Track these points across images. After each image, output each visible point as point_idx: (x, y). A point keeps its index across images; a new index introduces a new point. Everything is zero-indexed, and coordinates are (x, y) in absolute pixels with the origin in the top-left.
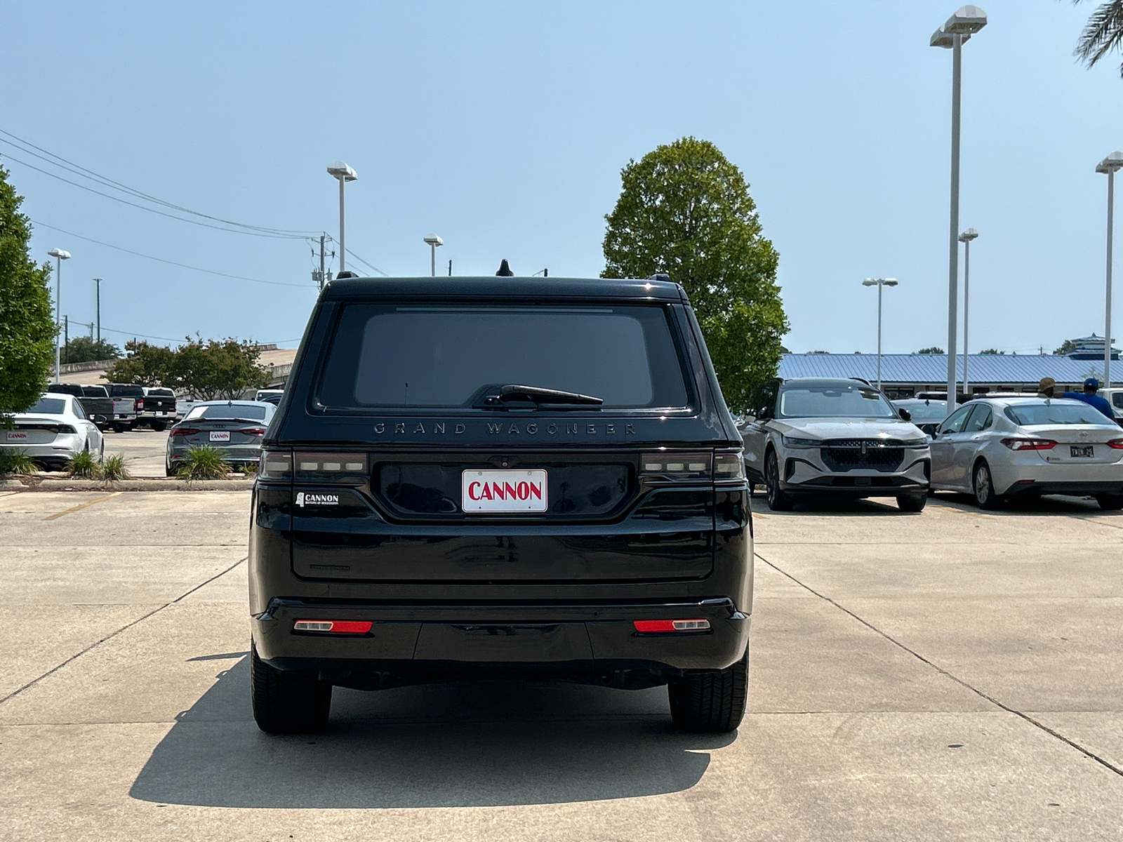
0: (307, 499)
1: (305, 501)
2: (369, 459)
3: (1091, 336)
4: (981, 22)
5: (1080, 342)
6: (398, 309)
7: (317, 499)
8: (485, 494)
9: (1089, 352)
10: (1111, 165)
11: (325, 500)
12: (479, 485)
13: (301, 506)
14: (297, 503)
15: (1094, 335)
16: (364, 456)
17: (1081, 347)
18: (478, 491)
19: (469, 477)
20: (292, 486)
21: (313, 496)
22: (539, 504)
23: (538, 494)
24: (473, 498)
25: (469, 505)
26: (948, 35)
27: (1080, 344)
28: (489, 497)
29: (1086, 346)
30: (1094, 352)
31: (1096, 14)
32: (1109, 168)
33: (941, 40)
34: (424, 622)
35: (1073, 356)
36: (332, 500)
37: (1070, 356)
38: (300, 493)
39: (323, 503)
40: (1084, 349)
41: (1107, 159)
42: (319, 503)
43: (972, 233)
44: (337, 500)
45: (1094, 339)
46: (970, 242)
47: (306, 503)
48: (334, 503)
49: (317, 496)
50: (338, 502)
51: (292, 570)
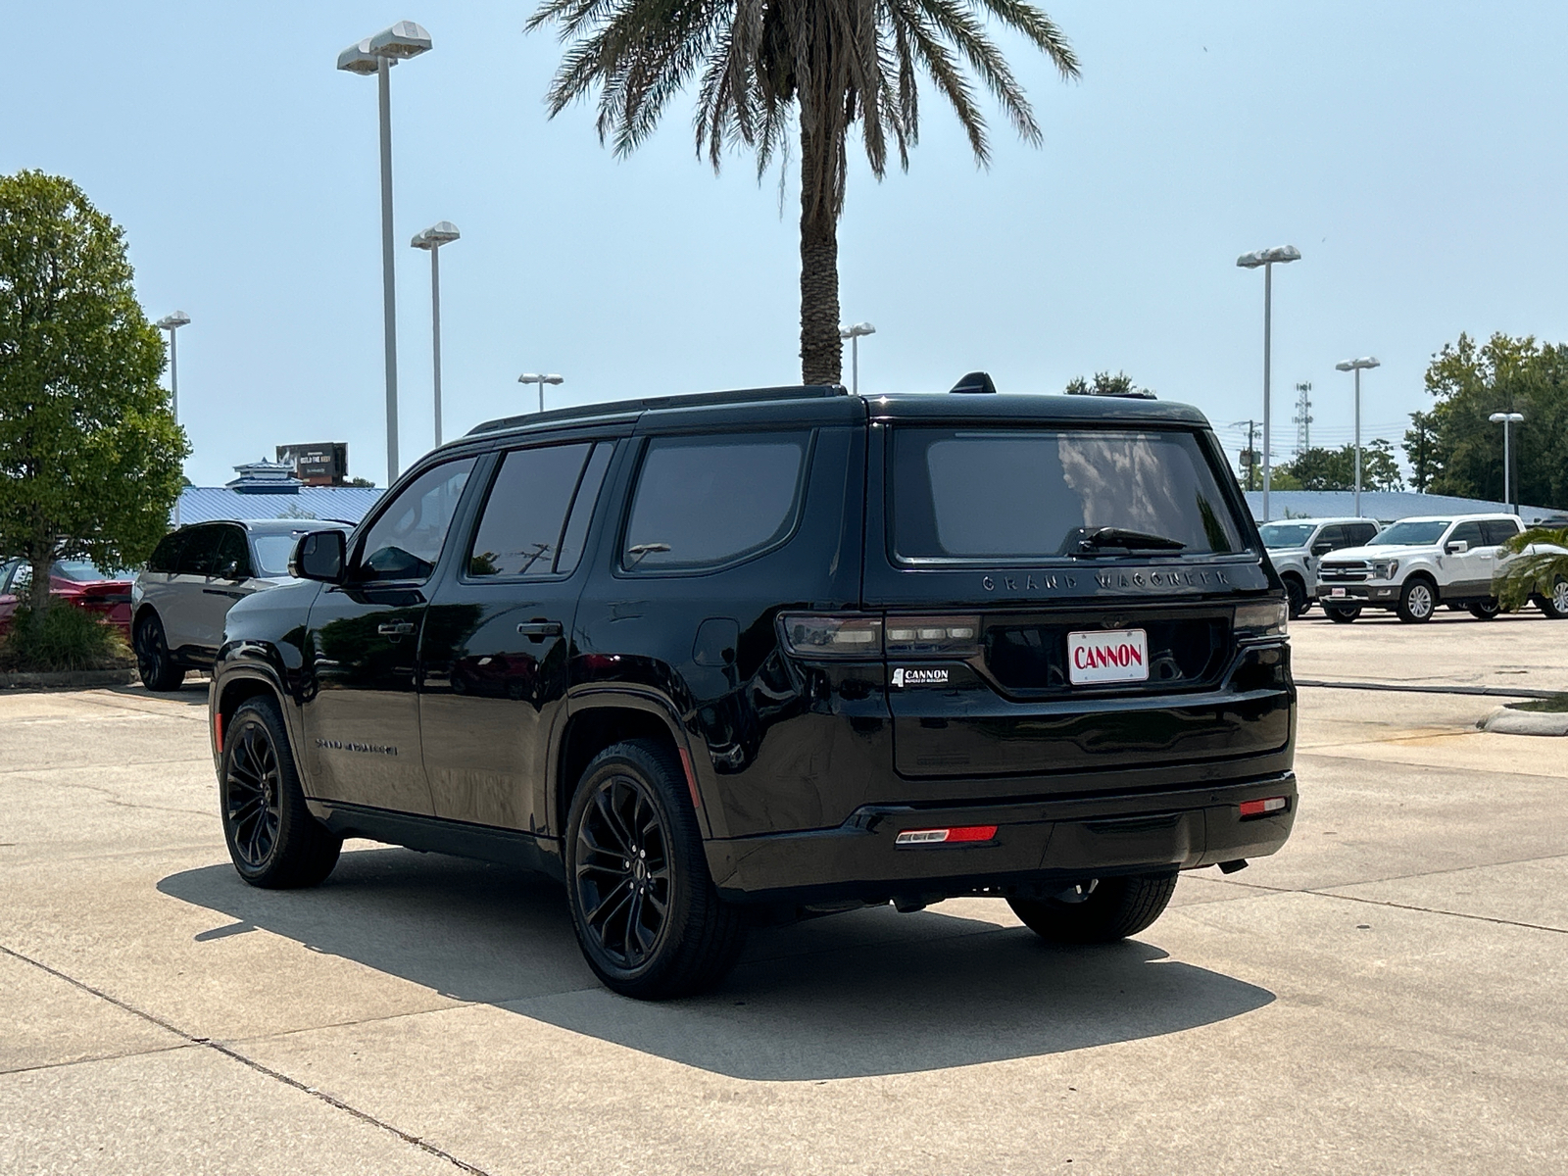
0: (907, 676)
1: (905, 678)
2: (982, 622)
3: (260, 461)
4: (424, 46)
5: (247, 470)
6: (957, 435)
7: (920, 676)
8: (1089, 662)
9: (260, 483)
10: (437, 239)
11: (931, 676)
12: (1083, 651)
13: (900, 686)
14: (893, 682)
15: (264, 460)
16: (975, 620)
17: (248, 476)
18: (1083, 658)
19: (1075, 640)
20: (885, 661)
21: (916, 672)
22: (1139, 671)
23: (1138, 658)
24: (1080, 667)
25: (1077, 676)
26: (372, 58)
27: (248, 473)
28: (1093, 664)
29: (256, 476)
30: (267, 483)
31: (572, 52)
32: (433, 243)
33: (357, 63)
34: (1055, 821)
35: (238, 488)
36: (941, 676)
37: (233, 489)
38: (897, 670)
39: (928, 681)
40: (253, 479)
41: (433, 230)
42: (923, 681)
43: (182, 318)
44: (946, 676)
45: (266, 465)
46: (177, 329)
47: (907, 681)
48: (943, 680)
49: (921, 672)
50: (948, 678)
51: (895, 770)
